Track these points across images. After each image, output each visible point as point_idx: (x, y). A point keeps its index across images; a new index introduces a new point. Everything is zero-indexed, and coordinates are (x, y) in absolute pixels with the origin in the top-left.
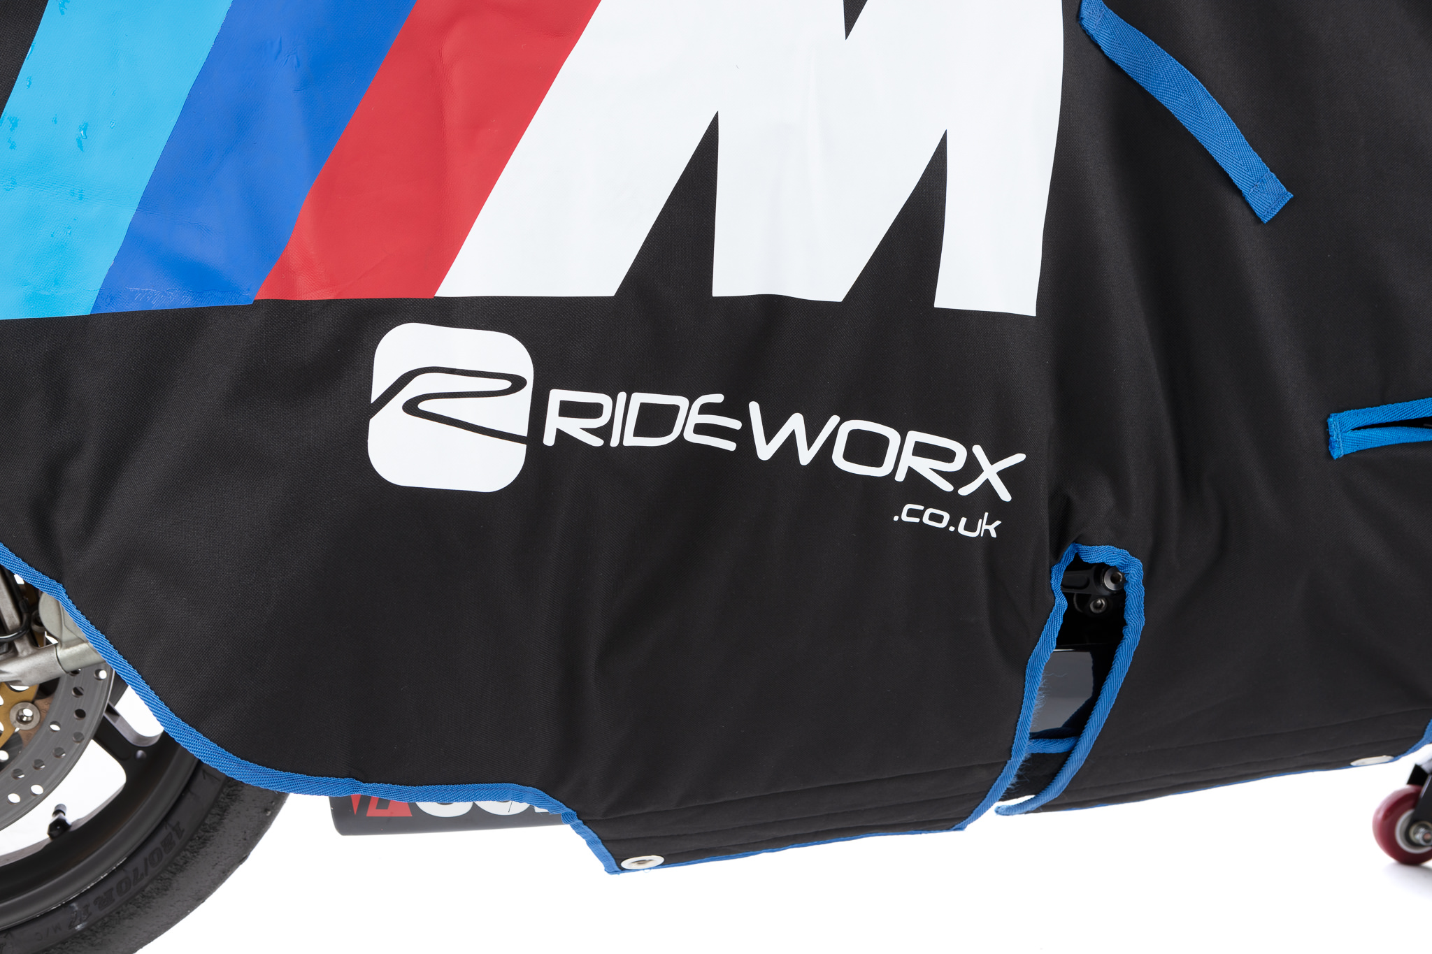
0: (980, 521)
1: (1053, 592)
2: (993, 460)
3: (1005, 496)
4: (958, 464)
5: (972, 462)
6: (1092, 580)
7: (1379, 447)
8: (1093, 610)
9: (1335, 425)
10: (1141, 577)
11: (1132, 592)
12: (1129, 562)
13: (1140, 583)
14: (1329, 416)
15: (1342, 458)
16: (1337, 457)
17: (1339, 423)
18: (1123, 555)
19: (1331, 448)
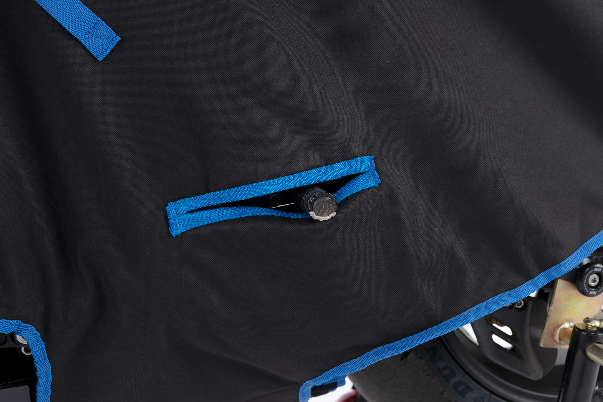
6: (9, 339)
7: (207, 224)
8: (24, 353)
9: (172, 211)
10: (38, 336)
11: (33, 347)
12: (22, 328)
13: (39, 340)
14: (167, 205)
15: (180, 235)
16: (176, 236)
17: (176, 209)
18: (16, 324)
19: (170, 228)
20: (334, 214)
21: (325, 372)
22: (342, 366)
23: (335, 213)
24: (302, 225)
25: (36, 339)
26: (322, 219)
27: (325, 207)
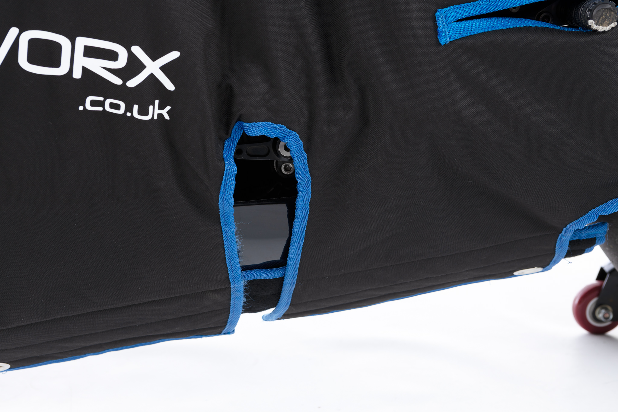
0: (151, 107)
1: (224, 160)
2: (154, 58)
3: (170, 86)
4: (122, 62)
5: (133, 61)
6: (272, 150)
7: (477, 34)
8: (284, 172)
9: (441, 19)
10: (301, 145)
11: (296, 157)
12: (287, 134)
13: (301, 150)
14: (436, 11)
15: (448, 44)
16: (444, 44)
17: (445, 16)
18: (281, 129)
19: (439, 36)
20: (614, 24)
21: (590, 211)
22: (611, 202)
23: (616, 23)
24: (579, 36)
25: (299, 148)
26: (601, 29)
27: (606, 15)
